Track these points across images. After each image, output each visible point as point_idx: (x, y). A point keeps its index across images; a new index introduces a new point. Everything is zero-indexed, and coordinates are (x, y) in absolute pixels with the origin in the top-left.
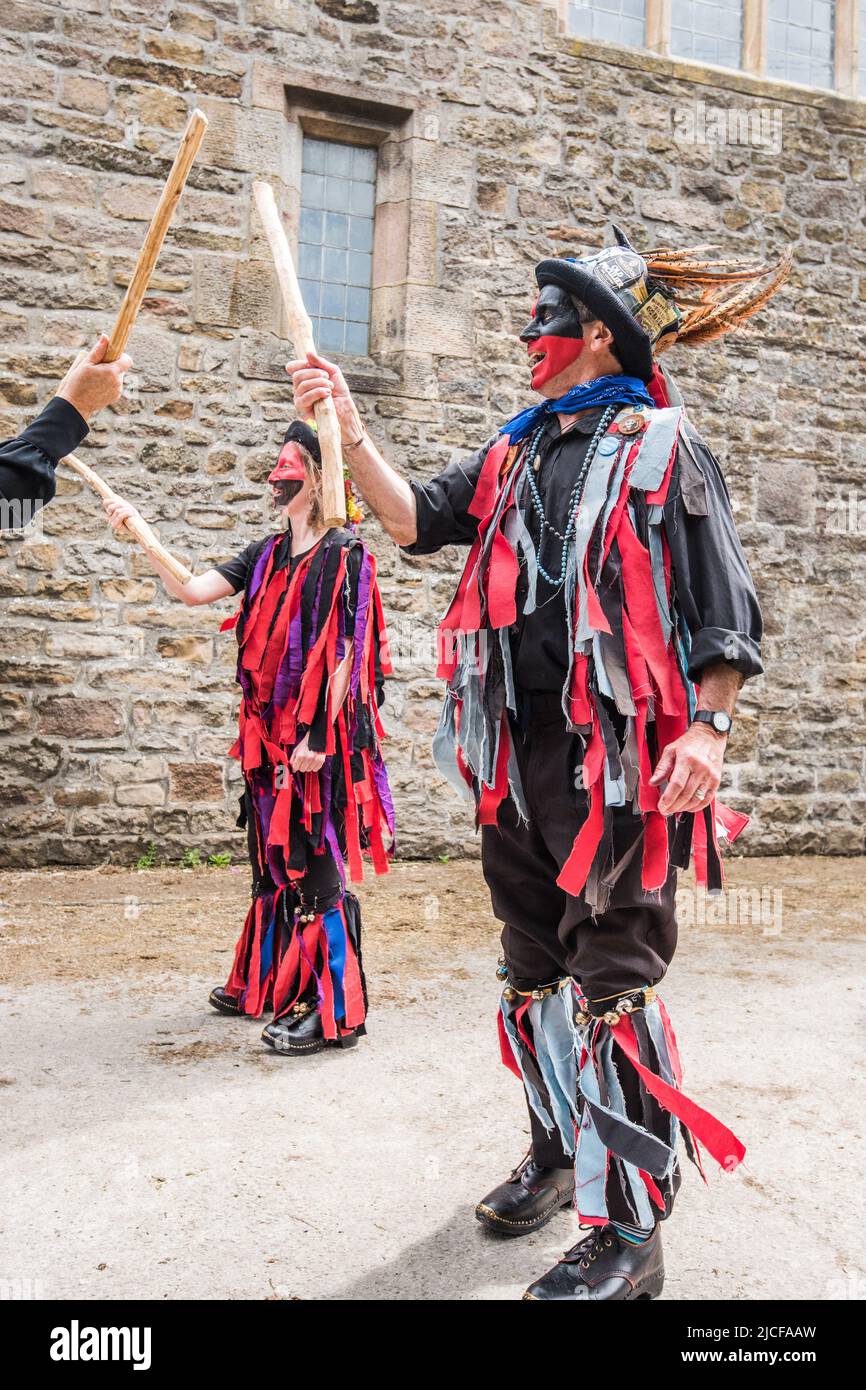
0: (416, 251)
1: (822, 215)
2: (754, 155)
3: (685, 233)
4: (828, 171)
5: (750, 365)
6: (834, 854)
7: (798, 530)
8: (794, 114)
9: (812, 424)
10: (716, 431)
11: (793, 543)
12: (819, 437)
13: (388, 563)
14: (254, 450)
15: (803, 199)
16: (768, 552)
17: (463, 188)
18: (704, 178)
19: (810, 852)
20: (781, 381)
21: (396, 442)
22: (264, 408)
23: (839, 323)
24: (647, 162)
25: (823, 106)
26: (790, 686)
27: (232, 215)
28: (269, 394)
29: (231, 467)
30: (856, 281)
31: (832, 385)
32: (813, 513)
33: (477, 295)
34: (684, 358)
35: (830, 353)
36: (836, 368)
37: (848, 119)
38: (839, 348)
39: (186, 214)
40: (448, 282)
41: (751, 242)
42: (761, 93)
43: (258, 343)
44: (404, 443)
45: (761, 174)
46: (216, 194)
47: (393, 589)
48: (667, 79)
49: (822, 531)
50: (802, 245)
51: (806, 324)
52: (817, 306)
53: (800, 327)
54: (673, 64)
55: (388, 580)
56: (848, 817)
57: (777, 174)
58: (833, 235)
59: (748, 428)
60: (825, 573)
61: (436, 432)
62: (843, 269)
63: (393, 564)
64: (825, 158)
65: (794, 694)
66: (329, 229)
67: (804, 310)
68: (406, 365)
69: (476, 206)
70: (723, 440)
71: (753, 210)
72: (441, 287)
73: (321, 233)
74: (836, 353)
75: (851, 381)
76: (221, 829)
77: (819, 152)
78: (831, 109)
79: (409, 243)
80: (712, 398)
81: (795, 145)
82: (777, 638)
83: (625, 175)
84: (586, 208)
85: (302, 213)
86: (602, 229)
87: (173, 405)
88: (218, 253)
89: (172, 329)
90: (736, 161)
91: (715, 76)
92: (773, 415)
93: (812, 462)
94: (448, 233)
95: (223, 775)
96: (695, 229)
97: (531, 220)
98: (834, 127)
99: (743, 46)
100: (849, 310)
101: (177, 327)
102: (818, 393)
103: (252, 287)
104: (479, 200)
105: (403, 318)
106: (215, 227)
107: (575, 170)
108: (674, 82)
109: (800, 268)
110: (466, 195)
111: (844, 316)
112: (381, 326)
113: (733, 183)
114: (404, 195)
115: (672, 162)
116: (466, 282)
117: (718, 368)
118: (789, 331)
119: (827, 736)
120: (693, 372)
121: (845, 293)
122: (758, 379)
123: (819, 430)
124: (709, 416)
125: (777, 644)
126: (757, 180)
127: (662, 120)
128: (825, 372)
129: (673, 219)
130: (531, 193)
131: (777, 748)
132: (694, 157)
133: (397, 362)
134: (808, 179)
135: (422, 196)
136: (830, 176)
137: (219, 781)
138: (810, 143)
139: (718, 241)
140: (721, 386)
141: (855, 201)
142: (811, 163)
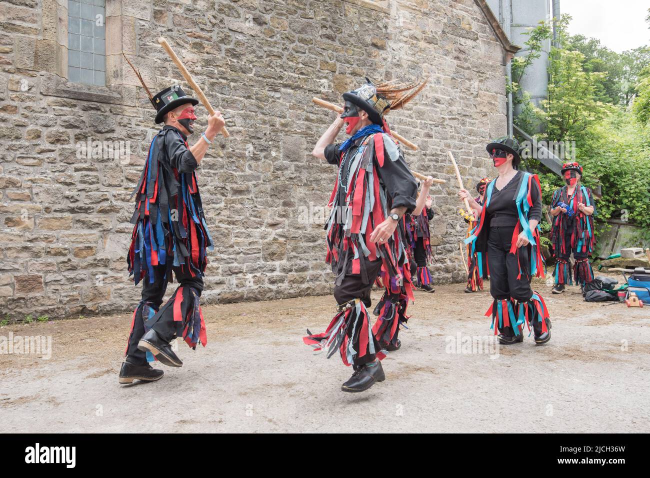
0: (126, 39)
1: (304, 33)
2: (275, 6)
3: (248, 38)
4: (306, 15)
5: (277, 95)
6: (318, 295)
7: (301, 164)
9: (303, 120)
10: (264, 122)
11: (298, 169)
12: (307, 125)
13: (120, 180)
14: (50, 129)
15: (297, 26)
16: (288, 173)
17: (146, 11)
18: (255, 14)
19: (308, 295)
20: (290, 102)
21: (121, 126)
22: (54, 109)
23: (312, 78)
24: (230, 5)
26: (299, 228)
27: (33, 18)
28: (56, 102)
29: (39, 137)
30: (319, 61)
31: (311, 104)
32: (305, 157)
33: (156, 60)
34: (249, 91)
35: (309, 91)
36: (312, 97)
38: (313, 88)
39: (8, 16)
40: (142, 54)
41: (276, 43)
43: (49, 79)
44: (125, 126)
45: (278, 14)
46: (24, 7)
47: (122, 192)
49: (309, 164)
50: (296, 45)
51: (299, 78)
52: (304, 71)
53: (297, 79)
55: (120, 188)
56: (323, 279)
57: (285, 15)
58: (309, 42)
59: (278, 121)
60: (311, 181)
61: (140, 121)
62: (313, 56)
63: (122, 181)
64: (304, 9)
65: (300, 232)
66: (83, 28)
67: (299, 72)
68: (124, 91)
69: (153, 20)
70: (267, 126)
71: (276, 29)
72: (139, 56)
73: (79, 28)
74: (312, 91)
76: (42, 305)
77: (302, 6)
79: (122, 35)
80: (262, 108)
81: (292, 3)
82: (293, 208)
83: (220, 11)
84: (203, 24)
85: (69, 19)
86: (211, 34)
87: (6, 107)
88: (27, 36)
89: (4, 71)
90: (268, 8)
92: (288, 116)
93: (304, 136)
94: (141, 32)
95: (42, 280)
96: (253, 36)
97: (179, 28)
100: (317, 73)
101: (7, 70)
102: (305, 107)
103: (45, 52)
104: (155, 18)
105: (121, 69)
106: (24, 23)
107: (198, 7)
109: (296, 55)
110: (148, 14)
111: (315, 75)
112: (110, 73)
113: (267, 17)
114: (118, 13)
115: (240, 6)
116: (151, 54)
117: (264, 96)
118: (292, 81)
119: (314, 247)
120: (254, 97)
121: (315, 66)
122: (281, 101)
123: (306, 123)
124: (261, 116)
125: (293, 211)
126: (277, 16)
128: (308, 98)
129: (242, 31)
130: (179, 16)
131: (294, 254)
132: (250, 5)
133: (119, 89)
134: (297, 17)
135: (128, 14)
136: (307, 17)
137: (41, 283)
138: (298, 2)
139: (262, 42)
140: (266, 104)
141: (317, 28)
142: (299, 11)
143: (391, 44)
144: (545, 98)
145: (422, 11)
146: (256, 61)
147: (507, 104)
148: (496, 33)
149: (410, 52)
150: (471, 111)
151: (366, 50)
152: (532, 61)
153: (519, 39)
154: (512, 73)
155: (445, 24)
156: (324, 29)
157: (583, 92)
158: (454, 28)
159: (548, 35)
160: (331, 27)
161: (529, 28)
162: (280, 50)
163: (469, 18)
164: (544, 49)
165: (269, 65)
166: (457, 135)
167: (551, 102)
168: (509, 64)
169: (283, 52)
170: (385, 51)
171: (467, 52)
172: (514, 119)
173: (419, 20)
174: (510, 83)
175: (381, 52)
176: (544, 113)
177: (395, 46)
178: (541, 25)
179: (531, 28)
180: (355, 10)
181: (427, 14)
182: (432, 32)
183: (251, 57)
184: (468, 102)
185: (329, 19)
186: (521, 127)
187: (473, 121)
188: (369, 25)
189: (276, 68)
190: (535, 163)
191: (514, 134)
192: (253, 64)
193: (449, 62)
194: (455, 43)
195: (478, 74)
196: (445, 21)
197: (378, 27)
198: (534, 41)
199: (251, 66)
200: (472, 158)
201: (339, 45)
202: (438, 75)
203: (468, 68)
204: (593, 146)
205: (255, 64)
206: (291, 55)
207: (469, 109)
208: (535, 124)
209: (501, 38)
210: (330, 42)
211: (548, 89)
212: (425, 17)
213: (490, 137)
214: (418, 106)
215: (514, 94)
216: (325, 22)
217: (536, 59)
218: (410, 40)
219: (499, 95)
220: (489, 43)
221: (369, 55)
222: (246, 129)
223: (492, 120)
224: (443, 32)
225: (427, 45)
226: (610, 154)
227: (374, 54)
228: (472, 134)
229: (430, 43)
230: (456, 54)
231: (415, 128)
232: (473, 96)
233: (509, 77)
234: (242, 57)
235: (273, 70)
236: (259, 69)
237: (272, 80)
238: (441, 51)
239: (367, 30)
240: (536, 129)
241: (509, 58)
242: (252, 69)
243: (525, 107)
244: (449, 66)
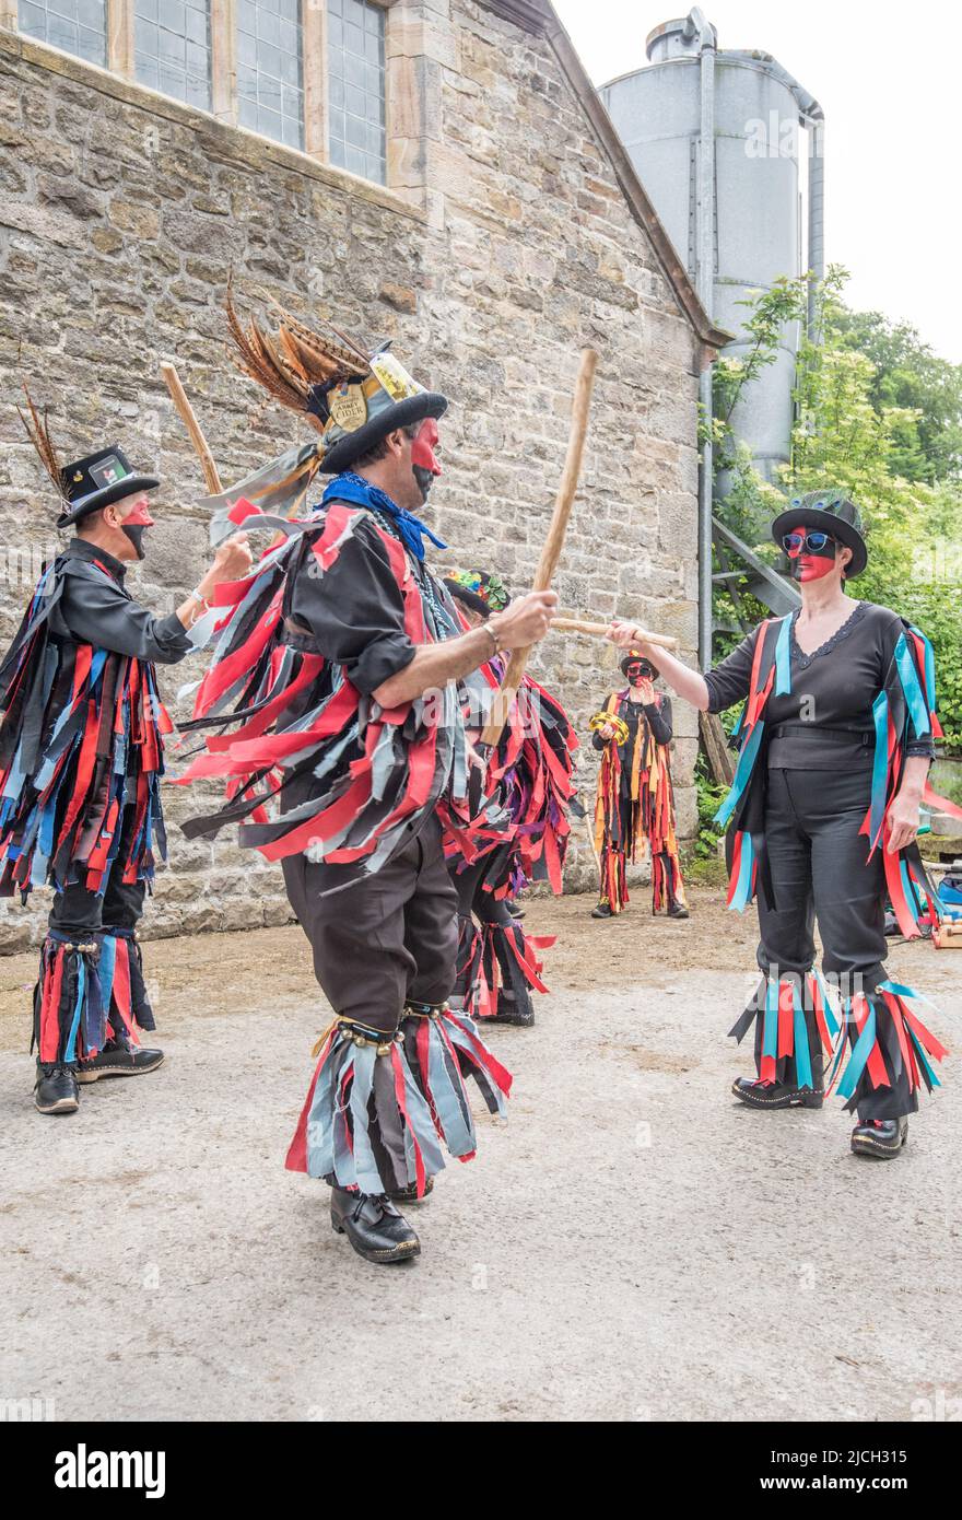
1: (203, 250)
2: (124, 171)
3: (46, 248)
4: (209, 203)
5: (129, 409)
8: (168, 131)
9: (199, 479)
15: (182, 229)
18: (66, 187)
20: (164, 430)
23: (225, 373)
25: (199, 128)
31: (220, 439)
34: (50, 393)
35: (216, 404)
36: (224, 421)
37: (228, 148)
38: (226, 398)
41: (125, 269)
42: (129, 99)
45: (132, 193)
48: (15, 59)
50: (182, 281)
51: (190, 370)
52: (201, 351)
53: (183, 372)
54: (22, 43)
57: (151, 196)
58: (215, 275)
64: (204, 188)
67: (187, 353)
71: (125, 233)
74: (223, 405)
75: (239, 436)
77: (197, 179)
78: (208, 133)
80: (87, 442)
81: (170, 167)
90: (104, 173)
91: (75, 68)
92: (157, 466)
93: (201, 521)
96: (60, 245)
98: (213, 155)
99: (107, 40)
108: (24, 65)
109: (182, 307)
111: (229, 365)
113: (102, 198)
115: (25, 160)
117: (93, 408)
120: (63, 410)
121: (229, 339)
122: (138, 425)
126: (129, 199)
127: (13, 108)
128: (212, 424)
129: (31, 228)
132: (53, 159)
134: (185, 207)
136: (211, 208)
138: (186, 167)
139: (87, 262)
140: (96, 430)
141: (238, 240)
142: (189, 191)
143: (428, 300)
144: (784, 460)
145: (507, 225)
146: (70, 314)
147: (701, 468)
148: (679, 297)
149: (475, 326)
150: (619, 480)
151: (365, 310)
152: (759, 369)
153: (732, 316)
154: (713, 395)
155: (561, 263)
156: (257, 247)
157: (867, 453)
158: (582, 275)
159: (795, 310)
160: (274, 242)
161: (753, 291)
162: (138, 291)
163: (619, 254)
164: (785, 345)
165: (106, 329)
166: (583, 537)
167: (797, 470)
168: (708, 373)
169: (144, 296)
170: (414, 318)
171: (611, 336)
172: (714, 505)
173: (498, 247)
174: (708, 421)
175: (405, 318)
176: (781, 497)
177: (438, 306)
178: (781, 287)
179: (758, 292)
180: (338, 205)
181: (518, 233)
182: (529, 279)
183: (55, 301)
184: (610, 459)
185: (269, 220)
186: (729, 524)
187: (621, 506)
188: (373, 246)
189: (125, 337)
190: (759, 611)
191: (714, 541)
192: (62, 319)
193: (570, 358)
194: (584, 311)
195: (635, 392)
196: (562, 254)
197: (397, 253)
198: (765, 322)
199: (55, 325)
200: (617, 595)
201: (296, 291)
202: (543, 388)
203: (613, 377)
204: (884, 577)
205: (67, 320)
206: (167, 304)
207: (611, 477)
208: (760, 520)
209: (690, 308)
210: (272, 280)
211: (792, 438)
212: (513, 241)
213: (660, 545)
214: (493, 462)
215: (716, 447)
216: (259, 228)
217: (766, 365)
218: (475, 293)
219: (681, 446)
220: (662, 318)
221: (374, 324)
222: (42, 494)
223: (665, 506)
224: (557, 282)
225: (517, 311)
226: (918, 599)
227: (386, 323)
228: (619, 537)
229: (522, 306)
230: (585, 338)
231: (483, 514)
232: (621, 444)
233: (707, 405)
234: (30, 299)
235: (117, 342)
236: (77, 336)
237: (115, 369)
238: (550, 329)
239: (368, 260)
240: (761, 531)
241: (707, 358)
242: (58, 336)
243: (740, 479)
244: (567, 367)
